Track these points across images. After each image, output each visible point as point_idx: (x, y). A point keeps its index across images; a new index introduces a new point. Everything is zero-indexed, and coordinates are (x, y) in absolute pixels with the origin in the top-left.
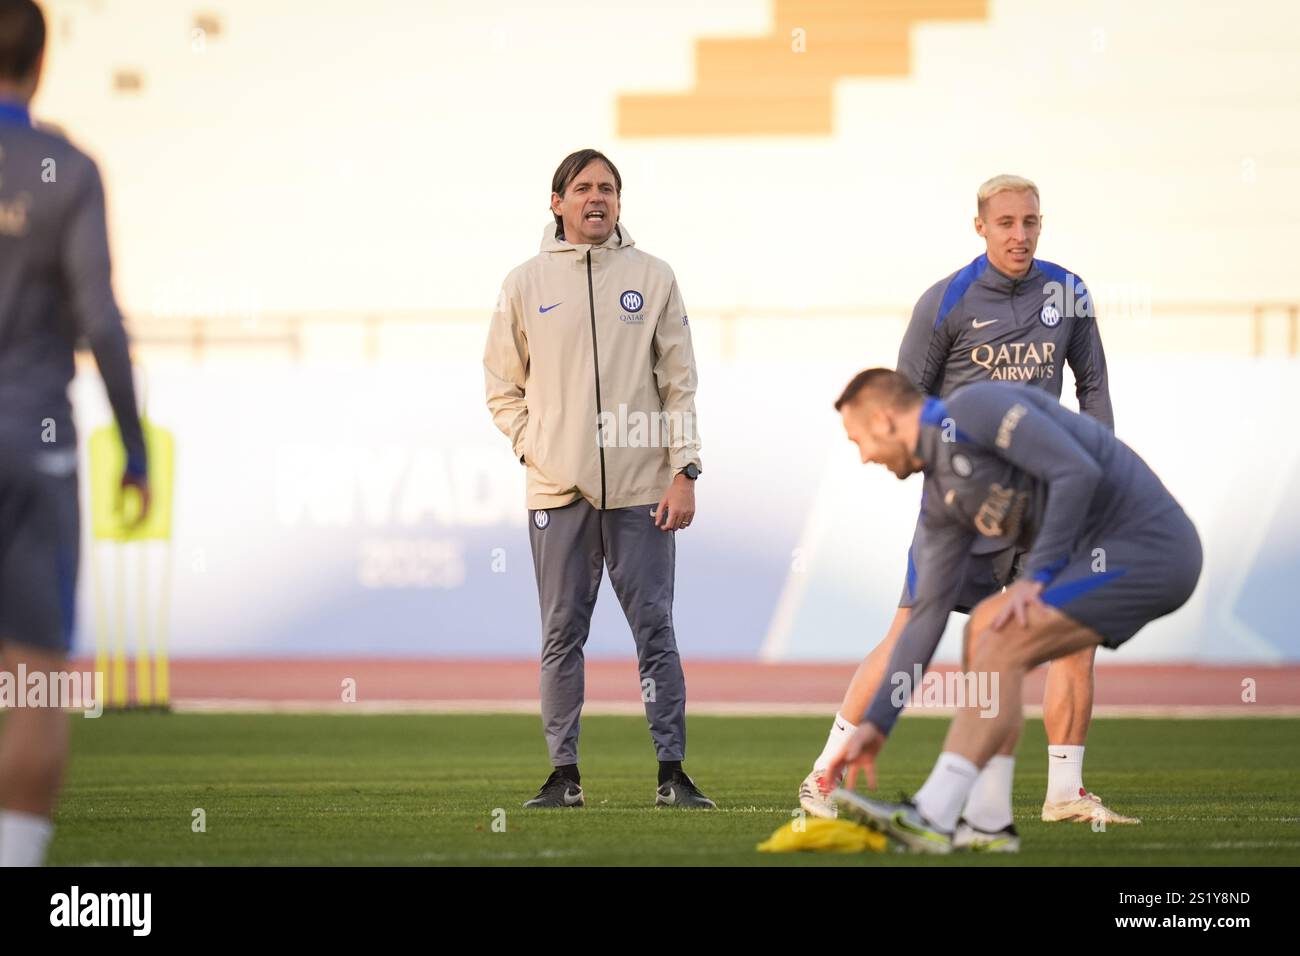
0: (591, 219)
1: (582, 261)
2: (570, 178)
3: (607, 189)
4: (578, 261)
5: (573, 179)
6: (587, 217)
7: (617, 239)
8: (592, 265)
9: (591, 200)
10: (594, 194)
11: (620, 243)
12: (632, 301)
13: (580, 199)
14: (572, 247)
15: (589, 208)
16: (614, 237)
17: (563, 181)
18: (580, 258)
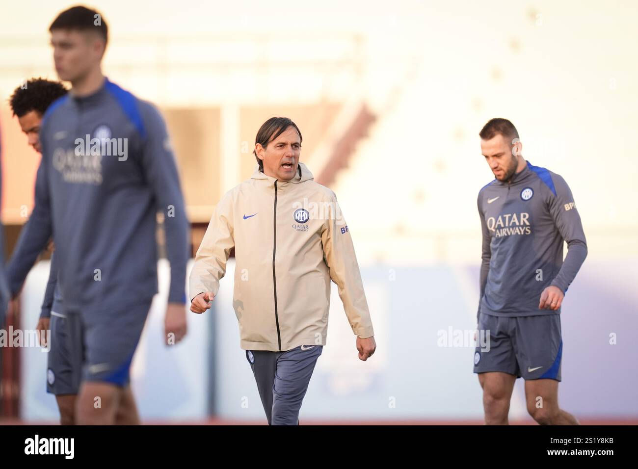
0: (285, 167)
1: (271, 187)
2: (272, 137)
3: (296, 146)
4: (269, 187)
5: (274, 139)
6: (283, 165)
8: (278, 191)
9: (287, 155)
10: (289, 150)
11: (300, 178)
13: (279, 152)
14: (267, 177)
16: (297, 177)
17: (268, 140)
18: (270, 184)
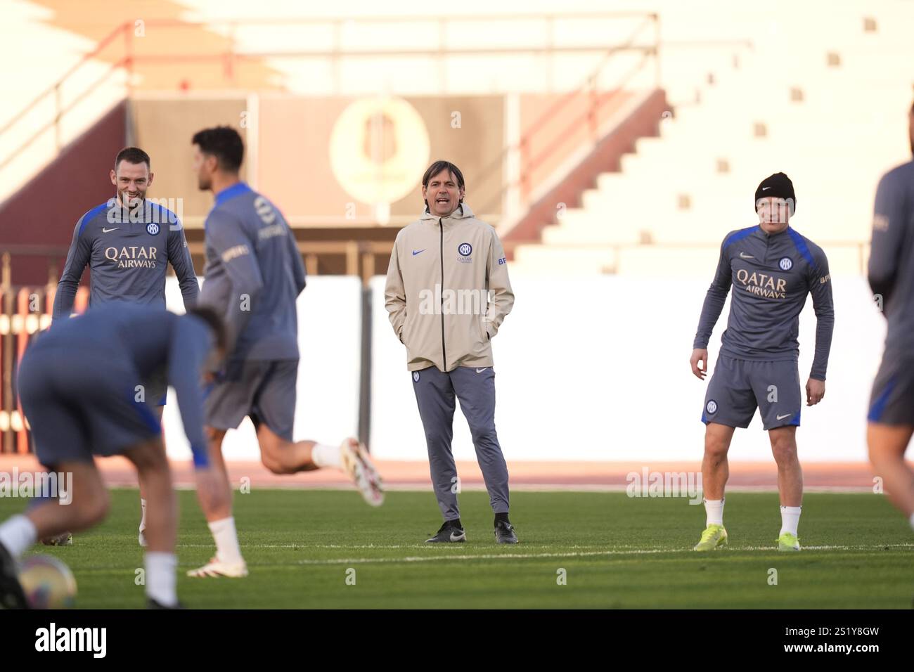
0: (441, 203)
1: (438, 225)
4: (435, 225)
5: (431, 179)
6: (439, 201)
7: (460, 213)
8: (443, 228)
10: (442, 188)
11: (462, 215)
12: (465, 249)
13: (434, 190)
14: (433, 217)
15: (439, 196)
16: (458, 211)
18: (436, 223)
